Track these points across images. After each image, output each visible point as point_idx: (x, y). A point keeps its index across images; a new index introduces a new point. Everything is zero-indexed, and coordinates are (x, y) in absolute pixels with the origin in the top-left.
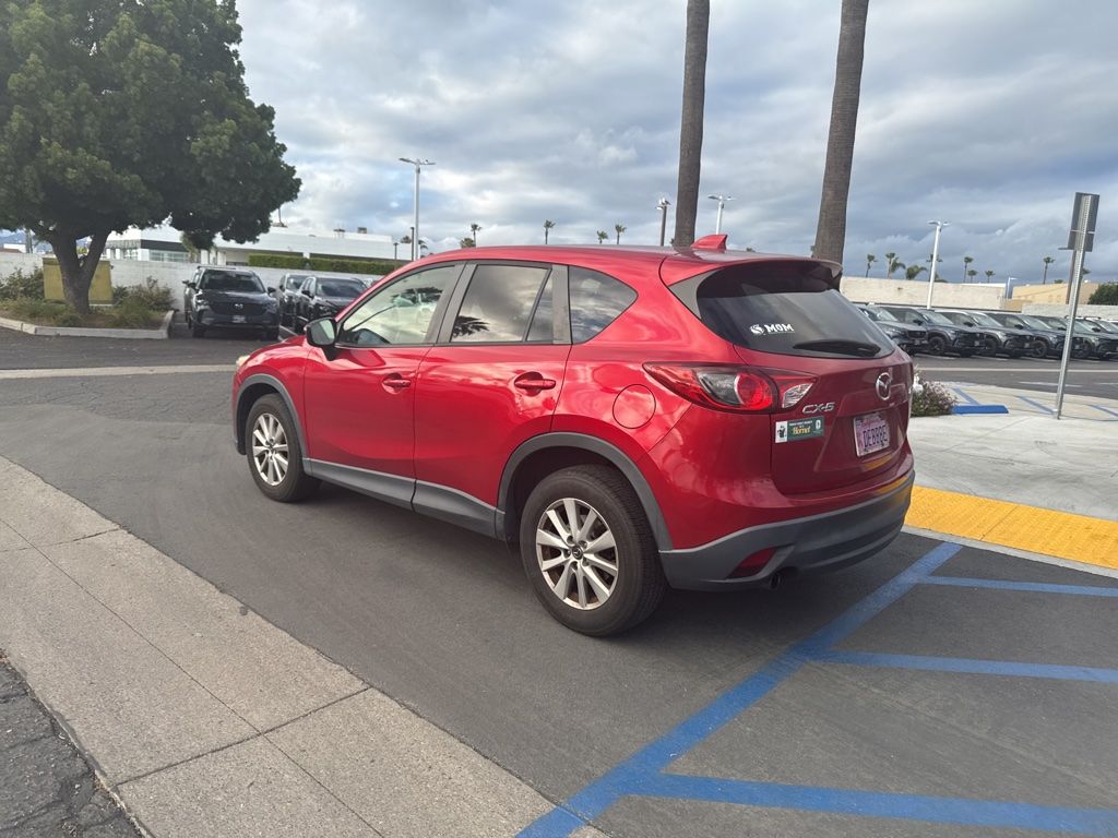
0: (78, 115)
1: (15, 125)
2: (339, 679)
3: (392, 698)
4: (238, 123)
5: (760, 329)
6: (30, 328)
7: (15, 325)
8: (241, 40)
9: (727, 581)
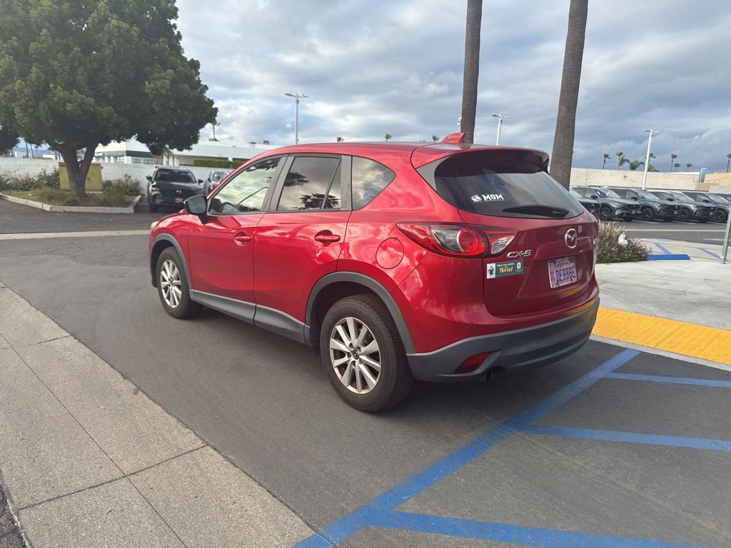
0: (73, 69)
1: (33, 76)
2: (188, 439)
3: (219, 452)
4: (175, 72)
5: (479, 198)
6: (47, 207)
7: (39, 205)
8: (177, 17)
9: (453, 375)
